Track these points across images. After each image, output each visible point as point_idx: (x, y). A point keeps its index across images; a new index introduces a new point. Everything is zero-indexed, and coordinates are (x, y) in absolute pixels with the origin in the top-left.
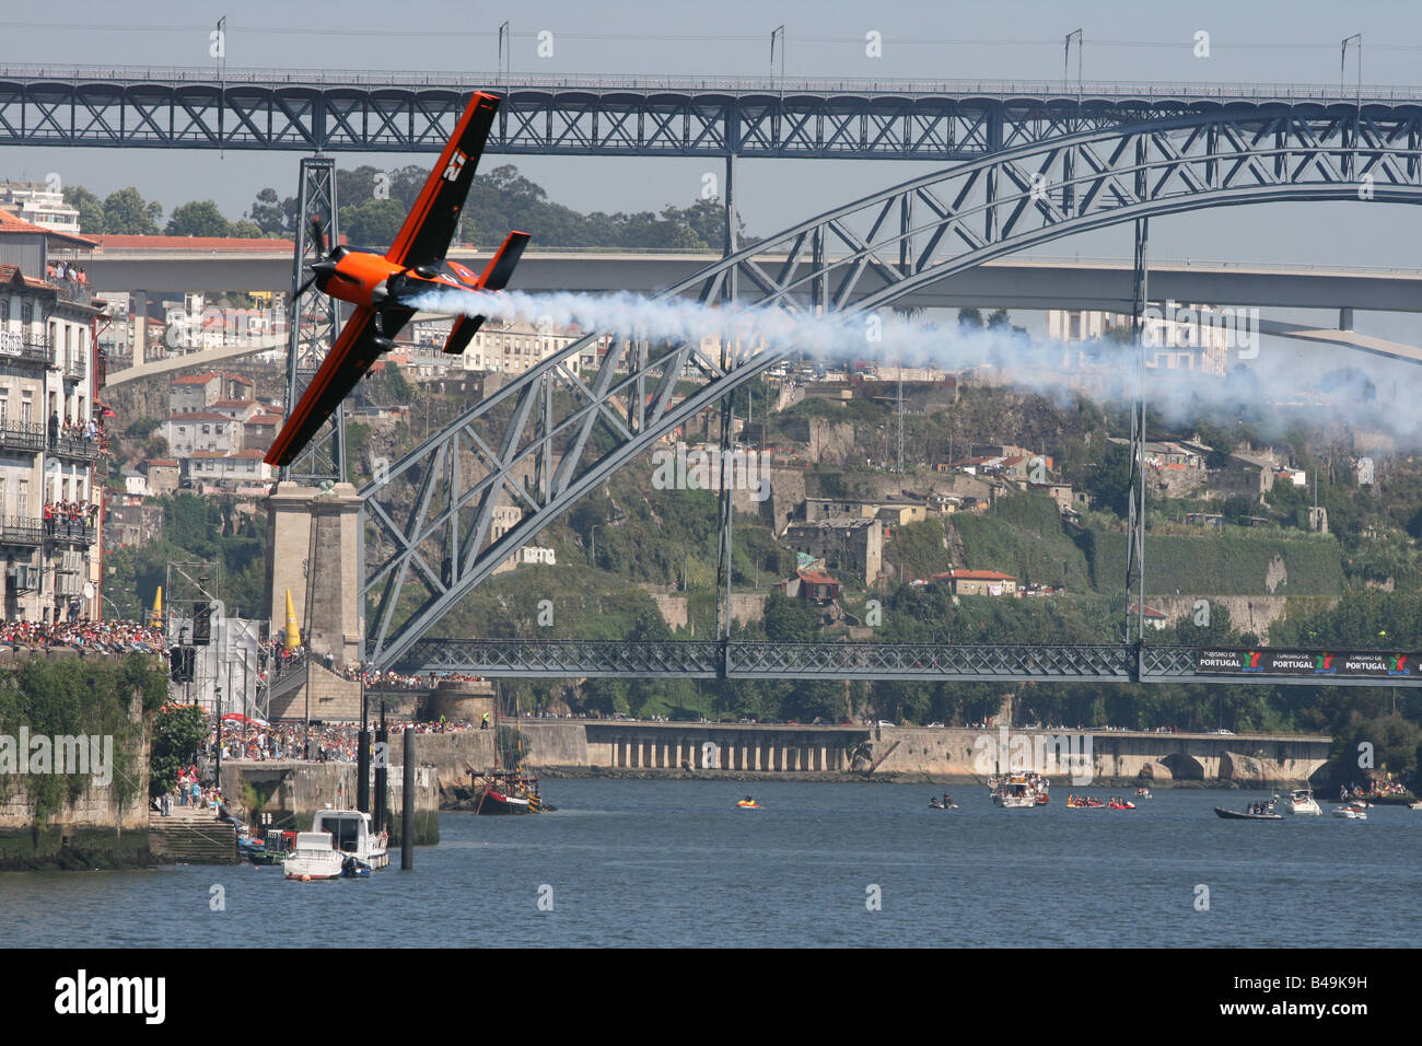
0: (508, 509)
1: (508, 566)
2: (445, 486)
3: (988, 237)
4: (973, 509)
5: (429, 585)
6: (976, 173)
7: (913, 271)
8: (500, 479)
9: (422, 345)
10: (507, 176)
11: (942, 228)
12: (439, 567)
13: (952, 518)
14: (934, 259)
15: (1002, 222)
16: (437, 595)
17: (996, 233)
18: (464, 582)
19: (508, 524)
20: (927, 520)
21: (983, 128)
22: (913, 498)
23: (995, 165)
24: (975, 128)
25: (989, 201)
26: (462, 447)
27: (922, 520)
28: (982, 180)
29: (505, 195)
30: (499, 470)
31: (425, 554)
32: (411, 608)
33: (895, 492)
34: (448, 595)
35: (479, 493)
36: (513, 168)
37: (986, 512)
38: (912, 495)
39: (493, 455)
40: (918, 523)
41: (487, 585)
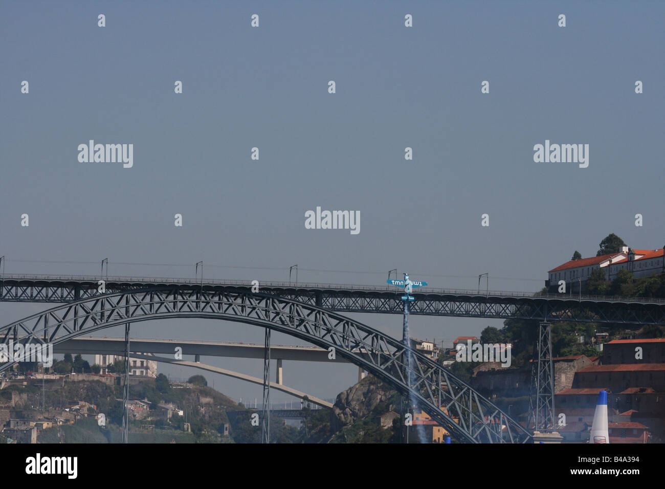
3: (75, 329)
4: (69, 423)
6: (71, 307)
7: (49, 341)
11: (59, 326)
13: (61, 426)
14: (56, 337)
15: (80, 324)
17: (77, 328)
20: (52, 427)
21: (73, 292)
22: (48, 419)
23: (77, 305)
24: (71, 292)
25: (75, 317)
27: (51, 427)
28: (73, 310)
33: (42, 417)
37: (73, 424)
38: (47, 418)
40: (49, 428)
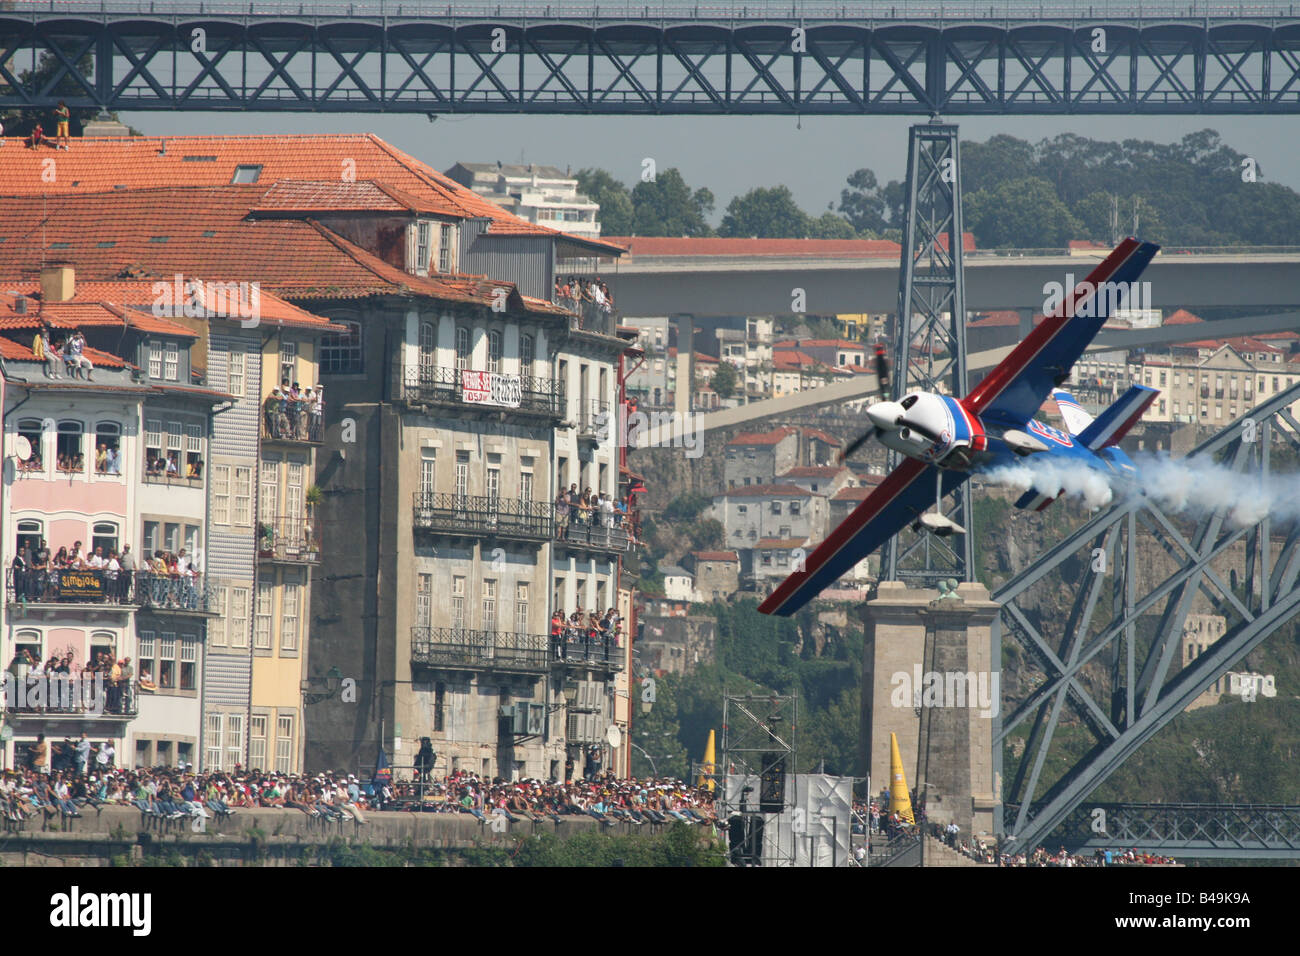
0: (1207, 618)
1: (1208, 699)
2: (1117, 585)
5: (1094, 727)
8: (1197, 576)
9: (1082, 386)
10: (1204, 146)
12: (1108, 702)
16: (1106, 741)
18: (1144, 723)
19: (1207, 640)
26: (1140, 530)
29: (1203, 172)
30: (1193, 563)
31: (1087, 682)
32: (1067, 760)
34: (1122, 740)
35: (1164, 596)
36: (1215, 134)
39: (1185, 542)
41: (1179, 726)
